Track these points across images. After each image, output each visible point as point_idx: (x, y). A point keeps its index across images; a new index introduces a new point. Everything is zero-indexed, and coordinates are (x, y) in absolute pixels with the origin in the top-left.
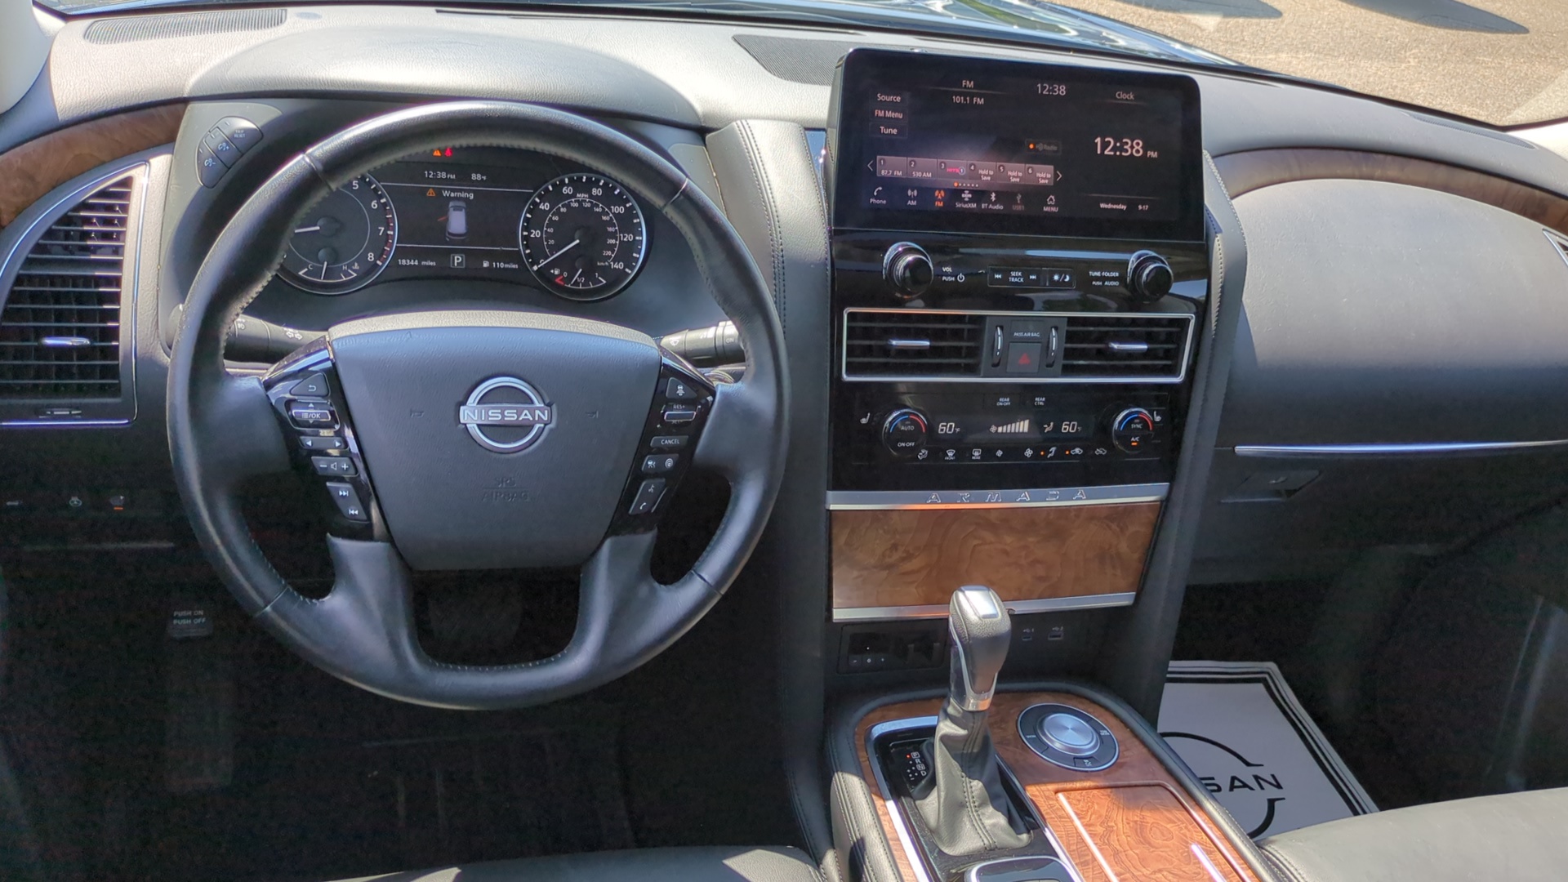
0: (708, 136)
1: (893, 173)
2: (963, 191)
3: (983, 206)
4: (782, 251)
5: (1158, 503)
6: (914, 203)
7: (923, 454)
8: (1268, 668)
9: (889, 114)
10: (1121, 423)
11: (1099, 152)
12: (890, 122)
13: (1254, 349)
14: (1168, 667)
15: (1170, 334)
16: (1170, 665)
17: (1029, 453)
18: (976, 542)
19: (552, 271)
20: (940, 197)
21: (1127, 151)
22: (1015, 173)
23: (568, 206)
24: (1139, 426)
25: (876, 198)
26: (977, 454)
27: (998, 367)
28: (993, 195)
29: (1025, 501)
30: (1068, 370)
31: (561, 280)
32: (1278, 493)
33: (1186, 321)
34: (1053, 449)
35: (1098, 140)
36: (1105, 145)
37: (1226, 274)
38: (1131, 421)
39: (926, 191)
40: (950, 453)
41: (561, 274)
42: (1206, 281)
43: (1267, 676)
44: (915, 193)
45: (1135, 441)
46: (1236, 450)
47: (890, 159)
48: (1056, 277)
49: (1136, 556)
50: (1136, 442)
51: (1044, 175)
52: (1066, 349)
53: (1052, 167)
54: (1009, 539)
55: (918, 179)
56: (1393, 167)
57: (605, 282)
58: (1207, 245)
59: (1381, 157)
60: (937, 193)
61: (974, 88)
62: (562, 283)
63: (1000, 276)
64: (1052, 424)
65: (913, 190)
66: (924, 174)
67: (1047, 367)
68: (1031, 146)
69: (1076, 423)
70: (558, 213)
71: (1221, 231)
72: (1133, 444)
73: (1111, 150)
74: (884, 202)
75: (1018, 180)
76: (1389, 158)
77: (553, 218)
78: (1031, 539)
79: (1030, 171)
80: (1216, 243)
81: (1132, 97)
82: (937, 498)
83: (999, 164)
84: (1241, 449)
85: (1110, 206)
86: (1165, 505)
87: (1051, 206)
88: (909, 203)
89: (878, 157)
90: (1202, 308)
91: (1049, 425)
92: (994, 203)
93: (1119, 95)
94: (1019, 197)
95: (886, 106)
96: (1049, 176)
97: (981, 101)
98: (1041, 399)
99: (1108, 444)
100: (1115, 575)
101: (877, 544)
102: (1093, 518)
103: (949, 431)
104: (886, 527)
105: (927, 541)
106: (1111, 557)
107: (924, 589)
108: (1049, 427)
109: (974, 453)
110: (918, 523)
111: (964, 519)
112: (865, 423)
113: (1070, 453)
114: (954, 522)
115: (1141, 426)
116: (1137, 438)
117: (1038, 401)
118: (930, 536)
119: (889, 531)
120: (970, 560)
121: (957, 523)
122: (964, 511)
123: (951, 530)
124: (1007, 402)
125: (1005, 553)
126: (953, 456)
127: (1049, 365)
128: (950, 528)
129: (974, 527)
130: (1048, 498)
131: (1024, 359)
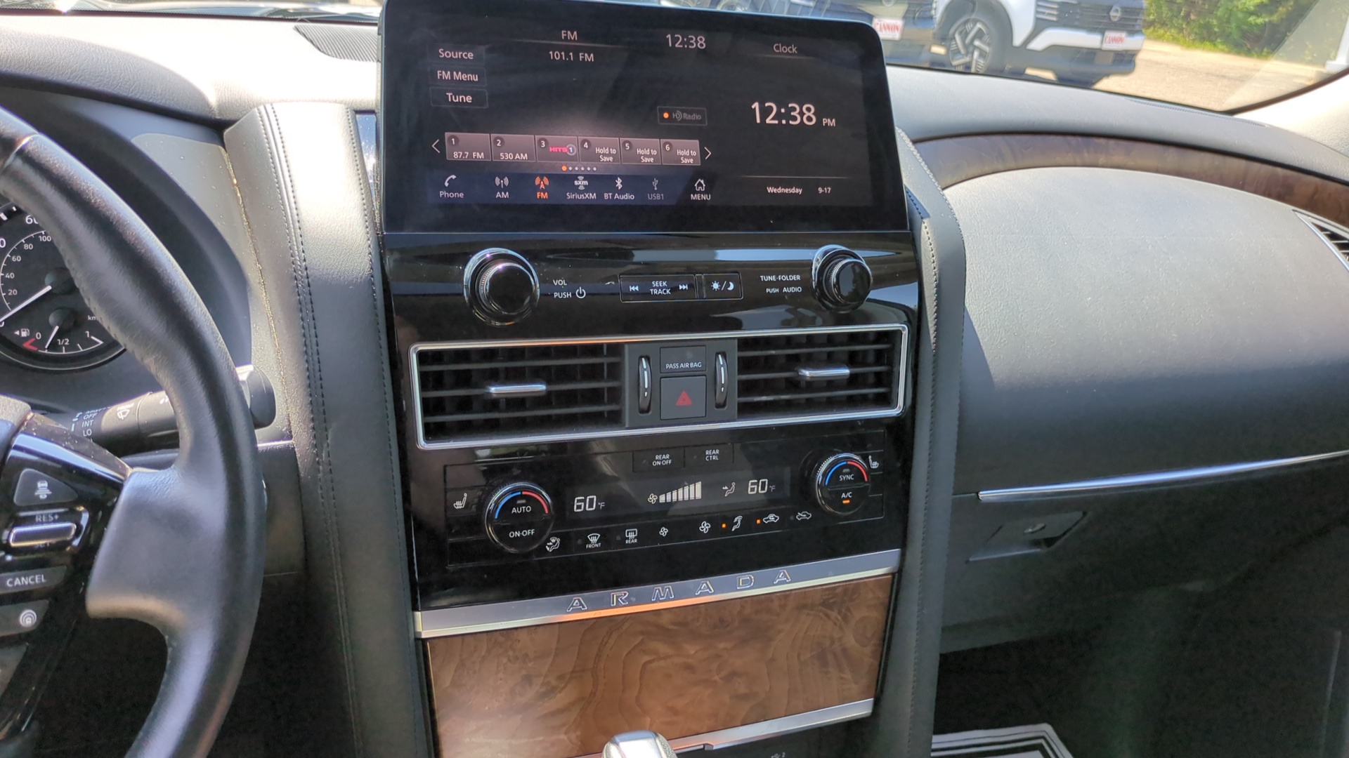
0: (227, 132)
1: (471, 155)
2: (575, 177)
3: (606, 196)
4: (306, 269)
5: (890, 576)
6: (506, 195)
7: (554, 543)
8: (1042, 731)
9: (459, 76)
10: (825, 475)
11: (758, 121)
12: (460, 87)
13: (987, 366)
14: (931, 744)
15: (879, 353)
16: (933, 741)
17: (705, 527)
18: (646, 658)
19: (17, 333)
20: (542, 186)
21: (795, 118)
22: (647, 151)
23: (34, 241)
24: (850, 477)
25: (449, 190)
26: (631, 536)
27: (646, 412)
28: (619, 181)
29: (707, 594)
30: (746, 410)
31: (32, 344)
32: (1036, 543)
33: (898, 333)
34: (739, 519)
35: (756, 105)
36: (765, 112)
37: (940, 269)
38: (839, 472)
39: (521, 177)
41: (32, 335)
42: (916, 284)
43: (1042, 741)
44: (506, 181)
45: (846, 499)
46: (980, 496)
47: (464, 136)
48: (716, 286)
49: (868, 650)
50: (848, 498)
51: (687, 153)
52: (740, 382)
53: (697, 142)
54: (691, 649)
55: (508, 163)
56: (1118, 151)
57: (101, 342)
58: (913, 235)
59: (1102, 141)
60: (537, 181)
61: (578, 41)
62: (35, 349)
63: (637, 288)
64: (734, 484)
65: (502, 178)
66: (517, 156)
67: (718, 408)
68: (666, 115)
69: (766, 481)
70: (20, 251)
71: (928, 216)
72: (844, 502)
73: (773, 119)
74: (461, 195)
75: (652, 160)
76: (1112, 142)
77: (14, 259)
78: (722, 645)
79: (667, 147)
80: (924, 231)
81: (794, 50)
82: (581, 604)
83: (622, 139)
84: (985, 495)
85: (780, 190)
86: (897, 578)
87: (700, 192)
88: (498, 195)
89: (447, 134)
90: (916, 319)
92: (622, 192)
93: (778, 48)
94: (655, 183)
95: (450, 65)
96: (694, 153)
97: (590, 58)
98: (714, 452)
99: (812, 505)
100: (842, 678)
101: (501, 679)
102: (804, 607)
103: (589, 507)
104: (511, 653)
105: (575, 666)
106: (835, 655)
107: (579, 733)
108: (729, 488)
109: (628, 535)
110: (558, 642)
111: (624, 628)
112: (461, 507)
113: (762, 521)
114: (611, 633)
115: (853, 477)
116: (849, 494)
117: (709, 455)
118: (577, 658)
119: (517, 658)
120: (641, 684)
121: (615, 636)
122: (623, 617)
123: (607, 645)
124: (666, 460)
125: (689, 668)
126: (597, 542)
127: (719, 406)
128: (606, 643)
129: (641, 638)
130: (739, 586)
131: (684, 400)
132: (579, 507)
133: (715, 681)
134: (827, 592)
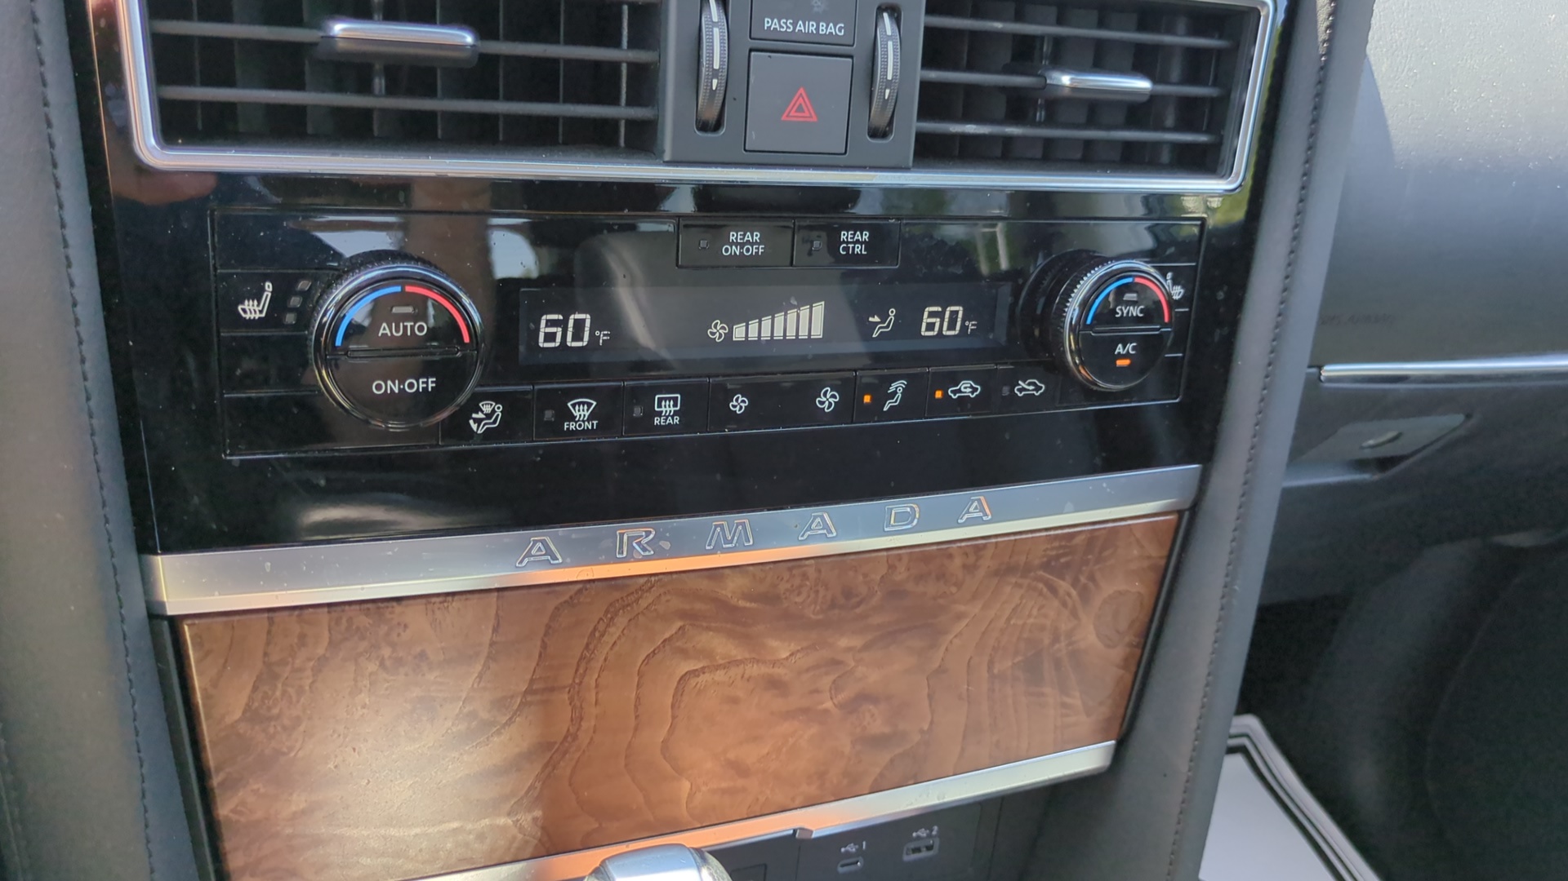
5: (1169, 517)
7: (487, 414)
10: (1085, 305)
15: (1199, 55)
17: (828, 400)
18: (687, 666)
24: (1135, 311)
26: (667, 409)
27: (714, 129)
29: (821, 539)
30: (931, 151)
34: (898, 386)
38: (1114, 299)
40: (582, 412)
43: (1245, 741)
45: (1124, 356)
49: (1117, 651)
50: (1127, 355)
52: (925, 86)
54: (781, 648)
64: (892, 312)
67: (872, 137)
69: (960, 309)
72: (1120, 363)
78: (844, 642)
84: (1332, 372)
86: (1187, 520)
91: (884, 317)
98: (858, 236)
99: (1052, 367)
100: (1064, 705)
101: (364, 707)
102: (1010, 570)
103: (574, 339)
104: (386, 652)
105: (532, 681)
106: (1058, 663)
107: (538, 813)
108: (883, 322)
109: (660, 406)
110: (495, 630)
111: (644, 603)
112: (258, 316)
113: (945, 394)
114: (616, 614)
115: (1141, 311)
116: (1130, 346)
117: (848, 243)
118: (538, 665)
119: (399, 662)
120: (674, 717)
121: (622, 620)
122: (642, 581)
123: (606, 638)
124: (752, 244)
125: (775, 685)
126: (590, 418)
127: (876, 133)
128: (602, 635)
129: (679, 624)
130: (889, 525)
131: (800, 110)
132: (550, 337)
133: (826, 711)
134: (1056, 544)
